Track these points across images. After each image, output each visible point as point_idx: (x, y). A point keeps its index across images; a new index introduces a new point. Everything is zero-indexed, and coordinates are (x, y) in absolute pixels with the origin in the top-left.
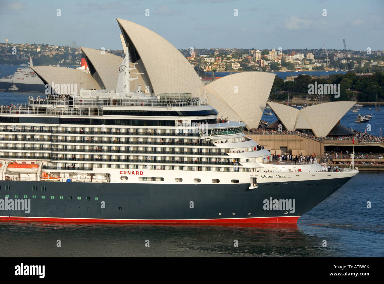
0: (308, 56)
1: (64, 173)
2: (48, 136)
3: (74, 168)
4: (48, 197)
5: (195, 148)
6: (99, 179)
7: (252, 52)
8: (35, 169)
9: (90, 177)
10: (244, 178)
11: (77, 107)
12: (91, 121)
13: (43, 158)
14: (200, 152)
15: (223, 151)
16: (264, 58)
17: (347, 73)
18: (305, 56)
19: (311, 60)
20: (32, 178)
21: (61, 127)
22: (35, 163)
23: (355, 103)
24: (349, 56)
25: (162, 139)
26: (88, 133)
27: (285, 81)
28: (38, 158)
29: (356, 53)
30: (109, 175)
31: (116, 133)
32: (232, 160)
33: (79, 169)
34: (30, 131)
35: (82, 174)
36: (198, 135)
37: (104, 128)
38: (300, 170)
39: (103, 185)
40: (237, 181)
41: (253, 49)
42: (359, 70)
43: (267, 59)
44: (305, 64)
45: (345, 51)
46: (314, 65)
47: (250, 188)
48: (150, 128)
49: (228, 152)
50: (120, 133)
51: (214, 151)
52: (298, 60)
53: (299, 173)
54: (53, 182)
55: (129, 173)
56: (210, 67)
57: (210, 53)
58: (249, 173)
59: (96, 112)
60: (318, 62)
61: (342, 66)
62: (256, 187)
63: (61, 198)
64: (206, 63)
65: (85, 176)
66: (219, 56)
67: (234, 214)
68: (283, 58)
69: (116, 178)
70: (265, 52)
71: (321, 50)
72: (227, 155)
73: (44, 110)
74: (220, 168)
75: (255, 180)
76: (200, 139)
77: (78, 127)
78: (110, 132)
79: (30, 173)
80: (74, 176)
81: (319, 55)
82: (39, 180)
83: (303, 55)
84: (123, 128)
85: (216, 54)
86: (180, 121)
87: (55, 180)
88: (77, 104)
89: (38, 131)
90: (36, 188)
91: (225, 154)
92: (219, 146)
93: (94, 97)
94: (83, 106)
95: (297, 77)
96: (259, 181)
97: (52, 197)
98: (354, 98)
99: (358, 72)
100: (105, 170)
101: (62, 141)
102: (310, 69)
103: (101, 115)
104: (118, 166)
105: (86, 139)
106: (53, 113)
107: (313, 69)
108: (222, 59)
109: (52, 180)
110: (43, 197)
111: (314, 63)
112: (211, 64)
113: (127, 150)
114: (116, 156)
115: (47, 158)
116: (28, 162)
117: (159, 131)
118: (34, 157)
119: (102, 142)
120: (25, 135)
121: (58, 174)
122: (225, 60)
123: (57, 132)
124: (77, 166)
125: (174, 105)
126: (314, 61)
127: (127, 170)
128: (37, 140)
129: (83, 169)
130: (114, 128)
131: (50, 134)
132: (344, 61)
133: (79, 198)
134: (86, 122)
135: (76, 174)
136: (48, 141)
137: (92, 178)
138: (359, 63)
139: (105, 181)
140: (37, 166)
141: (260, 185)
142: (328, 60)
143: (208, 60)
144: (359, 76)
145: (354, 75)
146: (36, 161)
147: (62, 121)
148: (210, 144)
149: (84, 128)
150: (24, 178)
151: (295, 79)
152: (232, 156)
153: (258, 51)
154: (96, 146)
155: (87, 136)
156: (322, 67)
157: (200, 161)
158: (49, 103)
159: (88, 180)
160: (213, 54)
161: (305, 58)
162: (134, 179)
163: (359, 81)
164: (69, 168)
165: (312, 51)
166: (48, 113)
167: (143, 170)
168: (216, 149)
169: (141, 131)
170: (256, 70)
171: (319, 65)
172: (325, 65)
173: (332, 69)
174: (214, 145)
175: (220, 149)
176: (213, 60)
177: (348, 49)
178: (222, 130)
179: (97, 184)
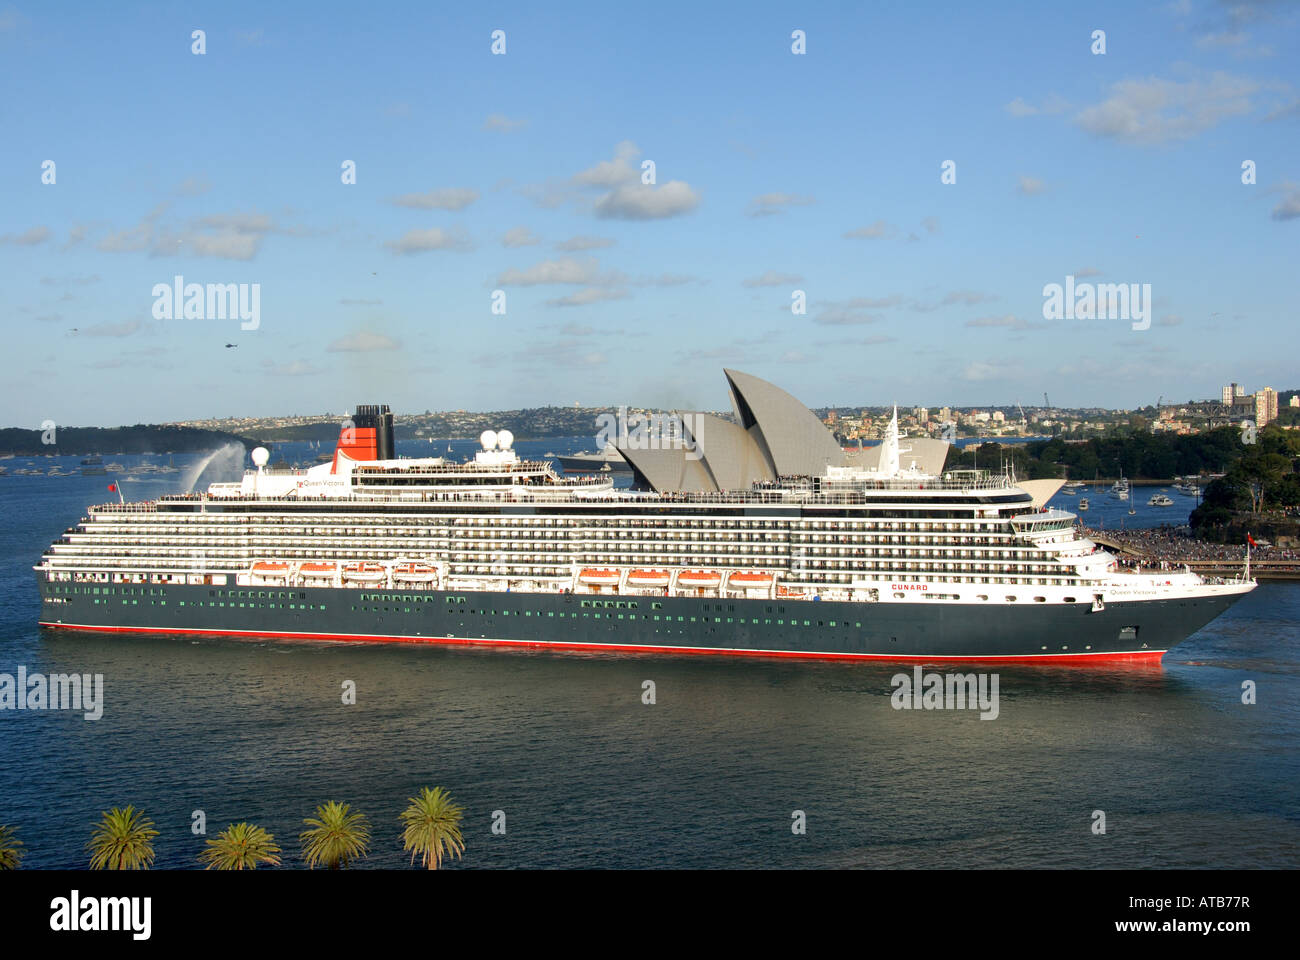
0: (994, 415)
1: (810, 588)
2: (785, 534)
3: (824, 581)
4: (787, 623)
5: (1006, 551)
6: (861, 596)
7: (915, 411)
8: (767, 583)
9: (847, 593)
10: (1083, 595)
11: (825, 492)
12: (848, 512)
13: (778, 565)
14: (1014, 556)
15: (1049, 555)
16: (932, 420)
17: (1052, 440)
18: (992, 416)
19: (1000, 422)
20: (762, 595)
21: (804, 521)
22: (767, 573)
23: (1064, 481)
24: (1054, 416)
25: (955, 538)
26: (843, 530)
27: (963, 451)
28: (770, 566)
29: (1064, 411)
30: (876, 590)
31: (885, 530)
32: (1063, 569)
33: (830, 582)
34: (759, 528)
35: (836, 589)
36: (1010, 530)
37: (869, 522)
38: (1168, 583)
39: (867, 606)
40: (1073, 600)
41: (916, 407)
42: (1068, 435)
43: (936, 421)
44: (992, 428)
45: (1047, 409)
46: (1005, 429)
47: (1094, 610)
48: (936, 522)
49: (1058, 555)
50: (891, 530)
51: (1035, 555)
52: (981, 421)
53: (1168, 587)
54: (793, 601)
55: (906, 587)
56: (856, 433)
57: (856, 413)
58: (1092, 587)
59: (854, 499)
60: (1010, 424)
61: (1044, 430)
62: (1103, 608)
63: (807, 623)
64: (849, 427)
65: (840, 591)
66: (868, 417)
67: (1065, 648)
68: (959, 419)
69: (887, 596)
70: (933, 412)
71: (1013, 407)
72: (1056, 560)
73: (778, 498)
74: (1045, 580)
75: (1099, 597)
76: (1014, 537)
77: (829, 521)
78: (876, 528)
79: (759, 587)
80: (824, 593)
81: (1011, 413)
82: (773, 598)
83: (988, 415)
84: (896, 522)
85: (864, 414)
86: (982, 512)
87: (797, 598)
88: (824, 488)
89: (770, 528)
90: (770, 610)
91: (1053, 559)
92: (1042, 547)
93: (848, 479)
94: (834, 491)
95: (980, 445)
96: (1106, 599)
97: (794, 623)
98: (1064, 475)
99: (1067, 439)
100: (870, 583)
101: (805, 542)
102: (999, 435)
103: (863, 503)
104: (890, 578)
105: (841, 538)
106: (793, 502)
107: (1003, 434)
108: (873, 422)
109: (792, 597)
110: (781, 622)
111: (1004, 426)
112: (857, 429)
113: (903, 554)
114: (886, 562)
115: (783, 566)
116: (757, 571)
117: (949, 527)
118: (765, 565)
119: (864, 542)
120: (752, 534)
121: (801, 588)
122: (877, 423)
123: (798, 529)
124: (828, 577)
125: (972, 488)
126: (1003, 422)
127: (903, 583)
128: (769, 540)
129: (837, 581)
130: (881, 521)
131: (787, 532)
132: (1047, 423)
133: (833, 624)
134: (841, 513)
135: (827, 589)
136: (785, 541)
137: (850, 595)
138: (1068, 425)
139: (871, 600)
140: (770, 577)
141: (1107, 605)
142: (1025, 421)
143: (852, 423)
144: (1068, 444)
145: (1061, 441)
146: (767, 571)
147: (804, 513)
148: (1029, 544)
149: (837, 523)
150: (751, 594)
151: (978, 449)
152: (1064, 563)
153: (923, 409)
154: (855, 548)
155: (842, 535)
156: (1015, 432)
157: (1013, 570)
158: (785, 488)
159: (845, 598)
160: (860, 414)
161: (991, 419)
162: (914, 597)
163: (1068, 452)
164: (816, 581)
165: (1000, 409)
166: (785, 502)
167: (929, 584)
168: (1039, 552)
169: (922, 526)
170: (922, 436)
171: (1011, 428)
172: (1019, 428)
173: (1030, 434)
174: (1035, 546)
175: (1044, 553)
176: (860, 422)
177: (1051, 406)
178: (1047, 523)
179: (859, 604)
